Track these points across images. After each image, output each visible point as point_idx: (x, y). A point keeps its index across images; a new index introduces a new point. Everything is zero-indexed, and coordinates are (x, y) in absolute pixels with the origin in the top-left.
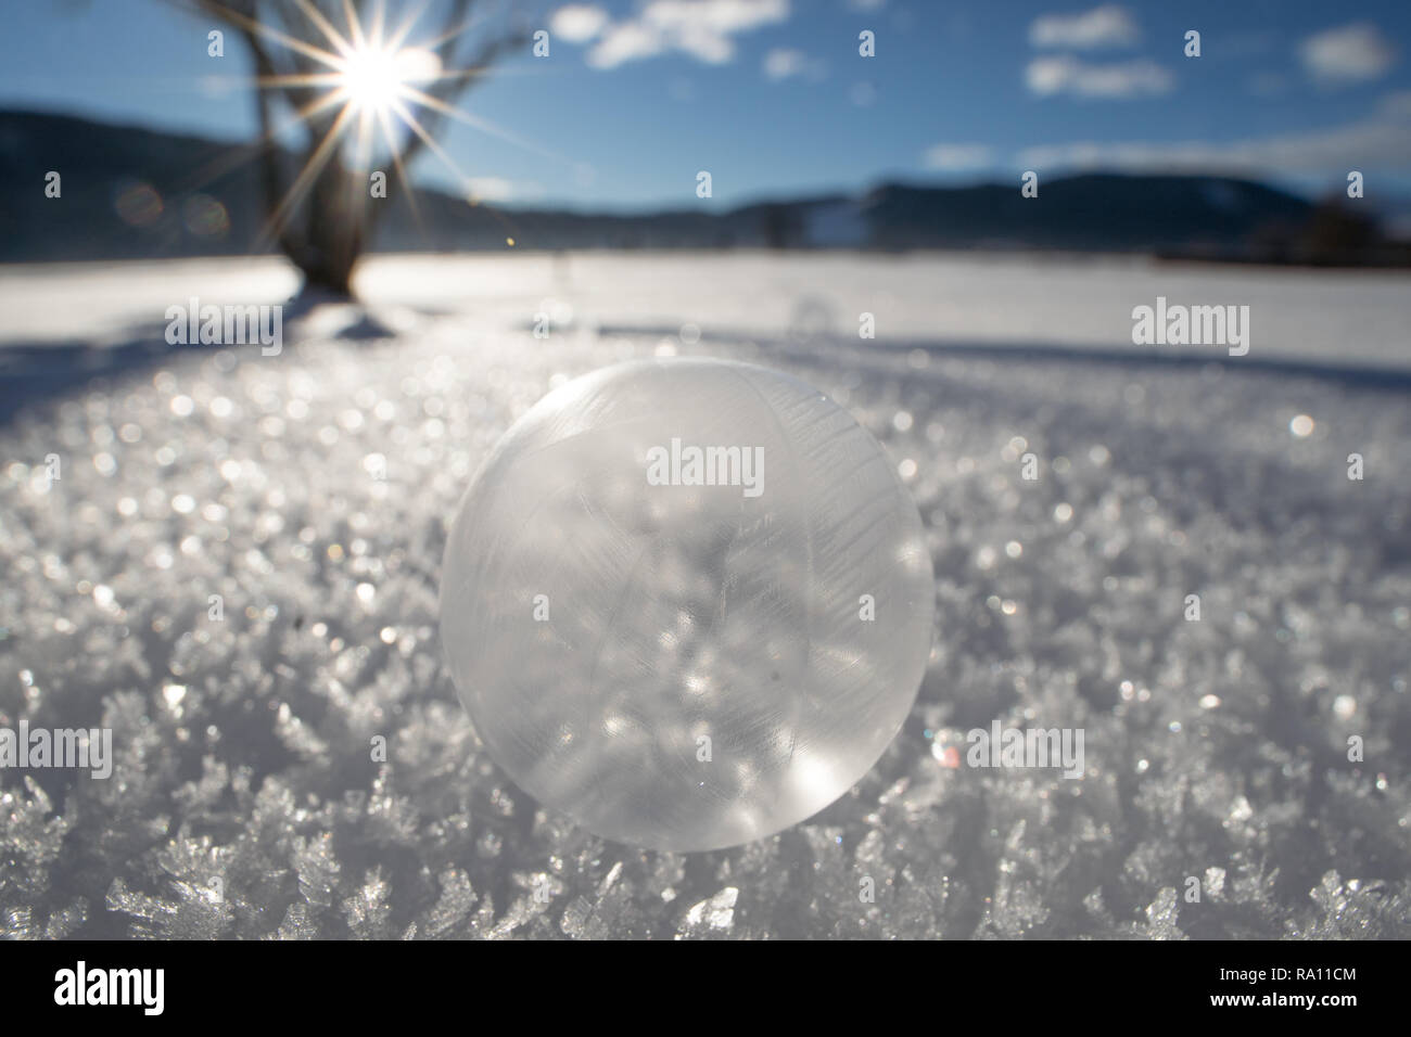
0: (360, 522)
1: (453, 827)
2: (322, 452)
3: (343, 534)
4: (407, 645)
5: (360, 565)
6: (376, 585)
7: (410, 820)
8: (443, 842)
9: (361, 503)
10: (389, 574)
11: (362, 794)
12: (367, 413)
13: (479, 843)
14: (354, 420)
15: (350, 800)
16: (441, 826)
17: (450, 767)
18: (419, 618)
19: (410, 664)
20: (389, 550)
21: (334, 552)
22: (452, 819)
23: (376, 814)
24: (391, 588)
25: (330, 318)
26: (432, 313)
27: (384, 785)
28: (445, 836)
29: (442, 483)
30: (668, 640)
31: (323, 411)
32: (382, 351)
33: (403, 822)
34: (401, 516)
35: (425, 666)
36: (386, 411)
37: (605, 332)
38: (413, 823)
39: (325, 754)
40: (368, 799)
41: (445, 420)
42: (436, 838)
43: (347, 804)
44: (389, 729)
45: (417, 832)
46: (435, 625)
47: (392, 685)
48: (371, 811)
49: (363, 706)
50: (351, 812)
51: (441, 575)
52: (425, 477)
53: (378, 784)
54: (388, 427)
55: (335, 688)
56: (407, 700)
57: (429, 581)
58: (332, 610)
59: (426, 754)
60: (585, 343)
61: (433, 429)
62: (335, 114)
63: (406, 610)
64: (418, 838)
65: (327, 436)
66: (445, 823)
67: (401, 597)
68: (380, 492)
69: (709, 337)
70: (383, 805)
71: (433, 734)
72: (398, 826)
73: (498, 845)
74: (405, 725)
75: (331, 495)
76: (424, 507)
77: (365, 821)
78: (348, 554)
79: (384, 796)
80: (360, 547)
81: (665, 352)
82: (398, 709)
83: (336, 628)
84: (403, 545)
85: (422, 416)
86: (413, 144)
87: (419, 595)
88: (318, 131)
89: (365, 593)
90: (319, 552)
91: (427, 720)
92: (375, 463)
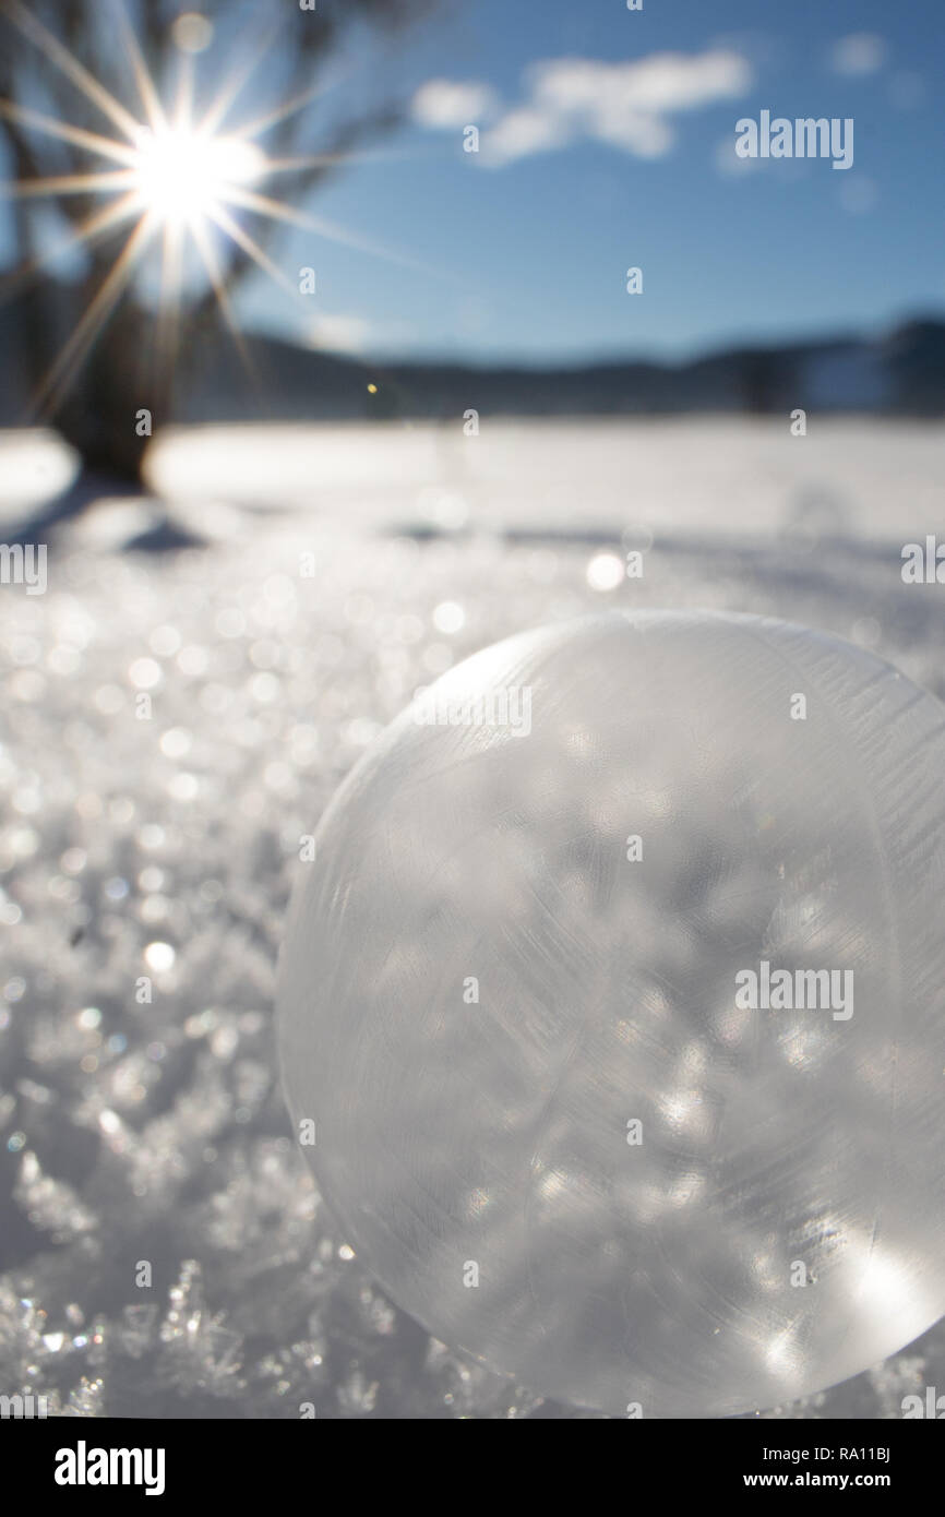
0: (155, 840)
1: (299, 1362)
2: (100, 726)
3: (128, 858)
4: (224, 1044)
5: (153, 909)
6: (177, 944)
7: (229, 1354)
8: (284, 1386)
9: (155, 809)
10: (196, 923)
11: (153, 1309)
12: (167, 664)
13: (341, 1392)
14: (146, 675)
15: (133, 1321)
16: (278, 1361)
17: (293, 1255)
18: (241, 999)
19: (229, 1076)
20: (195, 883)
21: (115, 893)
22: (298, 1348)
23: (175, 1340)
24: (200, 948)
25: (114, 520)
26: (262, 511)
27: (187, 1295)
28: (284, 1377)
29: (279, 778)
30: (630, 1032)
31: (105, 662)
32: (189, 569)
33: (218, 1357)
34: (216, 830)
35: (253, 1080)
36: (195, 662)
37: (517, 538)
38: (234, 1360)
39: (93, 1233)
40: (162, 1316)
41: (280, 674)
42: (271, 1380)
43: (127, 1327)
44: (196, 1188)
45: (240, 1374)
46: (267, 1007)
47: (202, 1113)
48: (168, 1334)
49: (154, 1152)
50: (135, 1339)
51: (277, 926)
52: (253, 763)
53: (177, 1294)
54: (197, 686)
55: (110, 1123)
56: (226, 1137)
57: (259, 935)
58: (108, 982)
59: (254, 1231)
60: (484, 557)
61: (262, 688)
62: (127, 230)
63: (223, 983)
64: (242, 1384)
65: (105, 700)
66: (286, 1356)
67: (213, 964)
68: (186, 789)
69: (665, 546)
70: (186, 1327)
71: (265, 1197)
72: (209, 1361)
73: (370, 1396)
74: (221, 1186)
75: (111, 796)
76: (251, 811)
77: (156, 1353)
78: (136, 893)
79: (188, 1311)
80: (152, 879)
81: (605, 570)
82: (210, 1154)
83: (118, 1014)
84: (220, 874)
85: (248, 668)
86: (239, 265)
87: (243, 958)
88: (104, 256)
89: (160, 957)
90: (91, 890)
91: (256, 1176)
92: (174, 744)
